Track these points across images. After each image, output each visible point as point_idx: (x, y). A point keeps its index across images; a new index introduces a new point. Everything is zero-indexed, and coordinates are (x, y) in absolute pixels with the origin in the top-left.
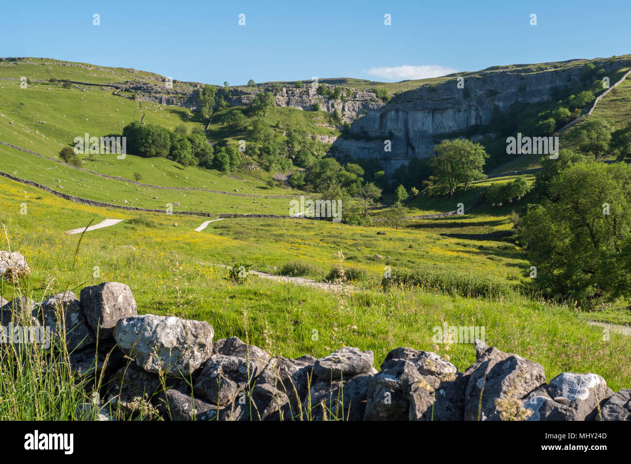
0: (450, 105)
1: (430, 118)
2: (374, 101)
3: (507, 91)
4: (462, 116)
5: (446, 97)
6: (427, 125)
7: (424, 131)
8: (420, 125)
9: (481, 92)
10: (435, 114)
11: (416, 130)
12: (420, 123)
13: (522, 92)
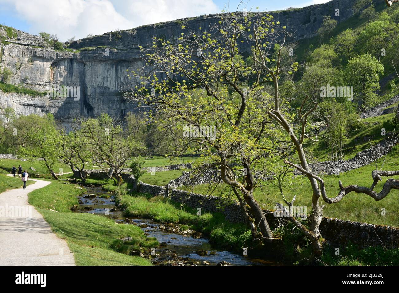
1: (112, 72)
2: (43, 47)
5: (133, 46)
6: (109, 81)
7: (105, 88)
8: (100, 80)
10: (119, 67)
11: (96, 86)
12: (101, 77)
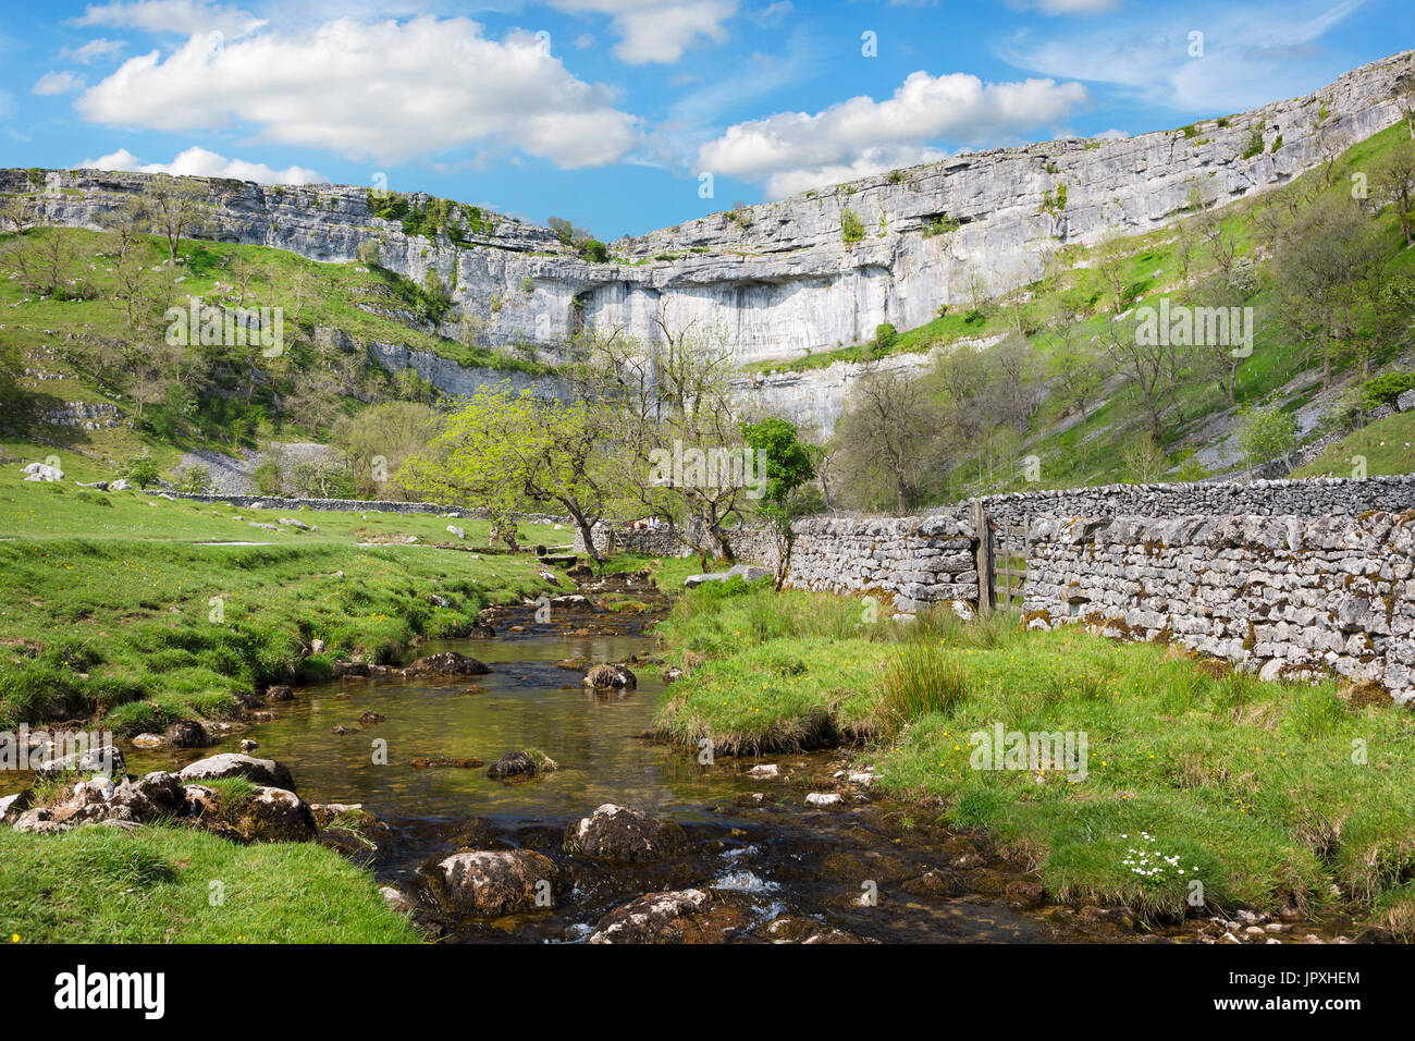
0: (797, 270)
1: (730, 311)
2: (554, 253)
3: (999, 214)
4: (835, 298)
6: (722, 332)
9: (903, 224)
13: (1056, 209)
